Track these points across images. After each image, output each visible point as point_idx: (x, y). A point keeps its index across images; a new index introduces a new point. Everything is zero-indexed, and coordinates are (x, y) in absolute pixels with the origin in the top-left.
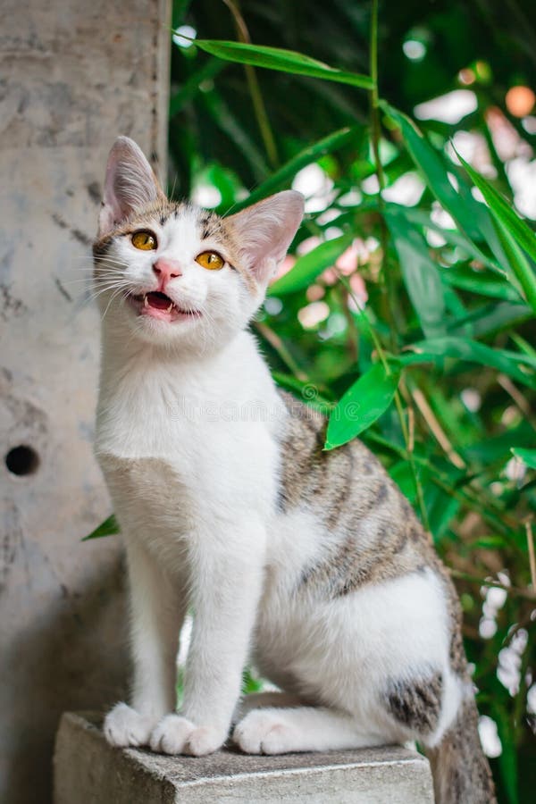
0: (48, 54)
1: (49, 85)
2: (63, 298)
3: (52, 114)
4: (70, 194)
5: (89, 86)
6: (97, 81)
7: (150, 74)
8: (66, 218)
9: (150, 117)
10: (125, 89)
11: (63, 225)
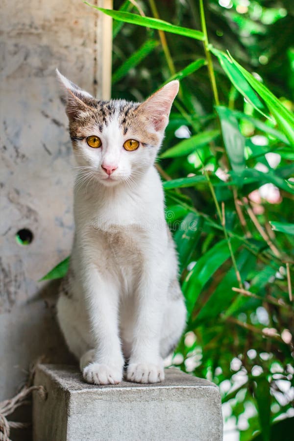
0: (40, 31)
1: (40, 46)
2: (46, 153)
3: (42, 61)
4: (51, 100)
5: (61, 47)
6: (65, 44)
7: (93, 41)
8: (49, 113)
9: (93, 62)
10: (80, 48)
11: (47, 116)
